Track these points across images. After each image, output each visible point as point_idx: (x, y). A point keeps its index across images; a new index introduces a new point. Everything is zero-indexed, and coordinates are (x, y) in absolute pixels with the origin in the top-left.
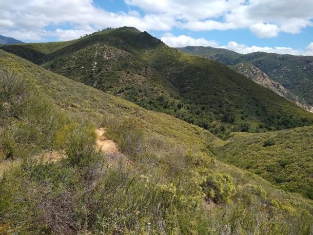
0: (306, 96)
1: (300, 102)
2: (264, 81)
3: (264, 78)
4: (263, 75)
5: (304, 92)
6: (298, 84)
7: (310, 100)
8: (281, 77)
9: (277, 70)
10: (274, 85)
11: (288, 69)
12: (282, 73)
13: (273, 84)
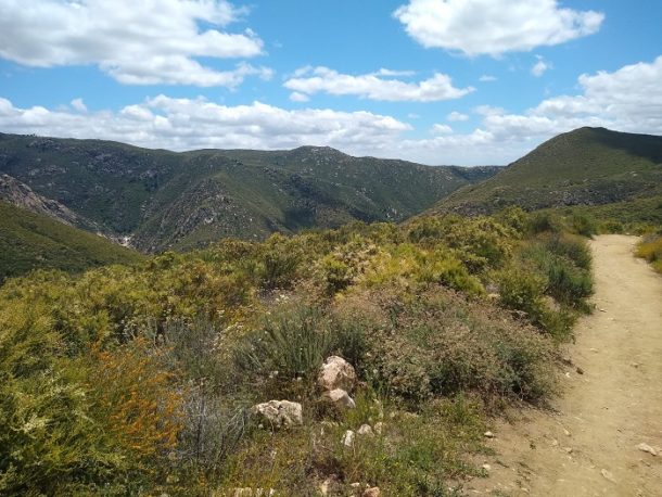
1: (103, 232)
2: (28, 201)
3: (26, 193)
10: (49, 206)
12: (50, 177)
13: (45, 203)
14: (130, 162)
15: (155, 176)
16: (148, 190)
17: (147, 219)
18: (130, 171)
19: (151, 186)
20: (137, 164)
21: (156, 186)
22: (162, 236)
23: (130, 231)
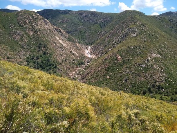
0: (84, 39)
1: (79, 43)
2: (46, 26)
3: (46, 23)
4: (44, 20)
5: (82, 36)
6: (77, 30)
7: (86, 41)
8: (64, 26)
9: (61, 21)
10: (57, 30)
11: (69, 20)
12: (65, 23)
13: (55, 29)
14: (94, 16)
15: (105, 21)
16: (101, 27)
17: (100, 39)
18: (94, 20)
19: (103, 25)
20: (97, 17)
21: (104, 25)
22: (106, 46)
23: (92, 44)
